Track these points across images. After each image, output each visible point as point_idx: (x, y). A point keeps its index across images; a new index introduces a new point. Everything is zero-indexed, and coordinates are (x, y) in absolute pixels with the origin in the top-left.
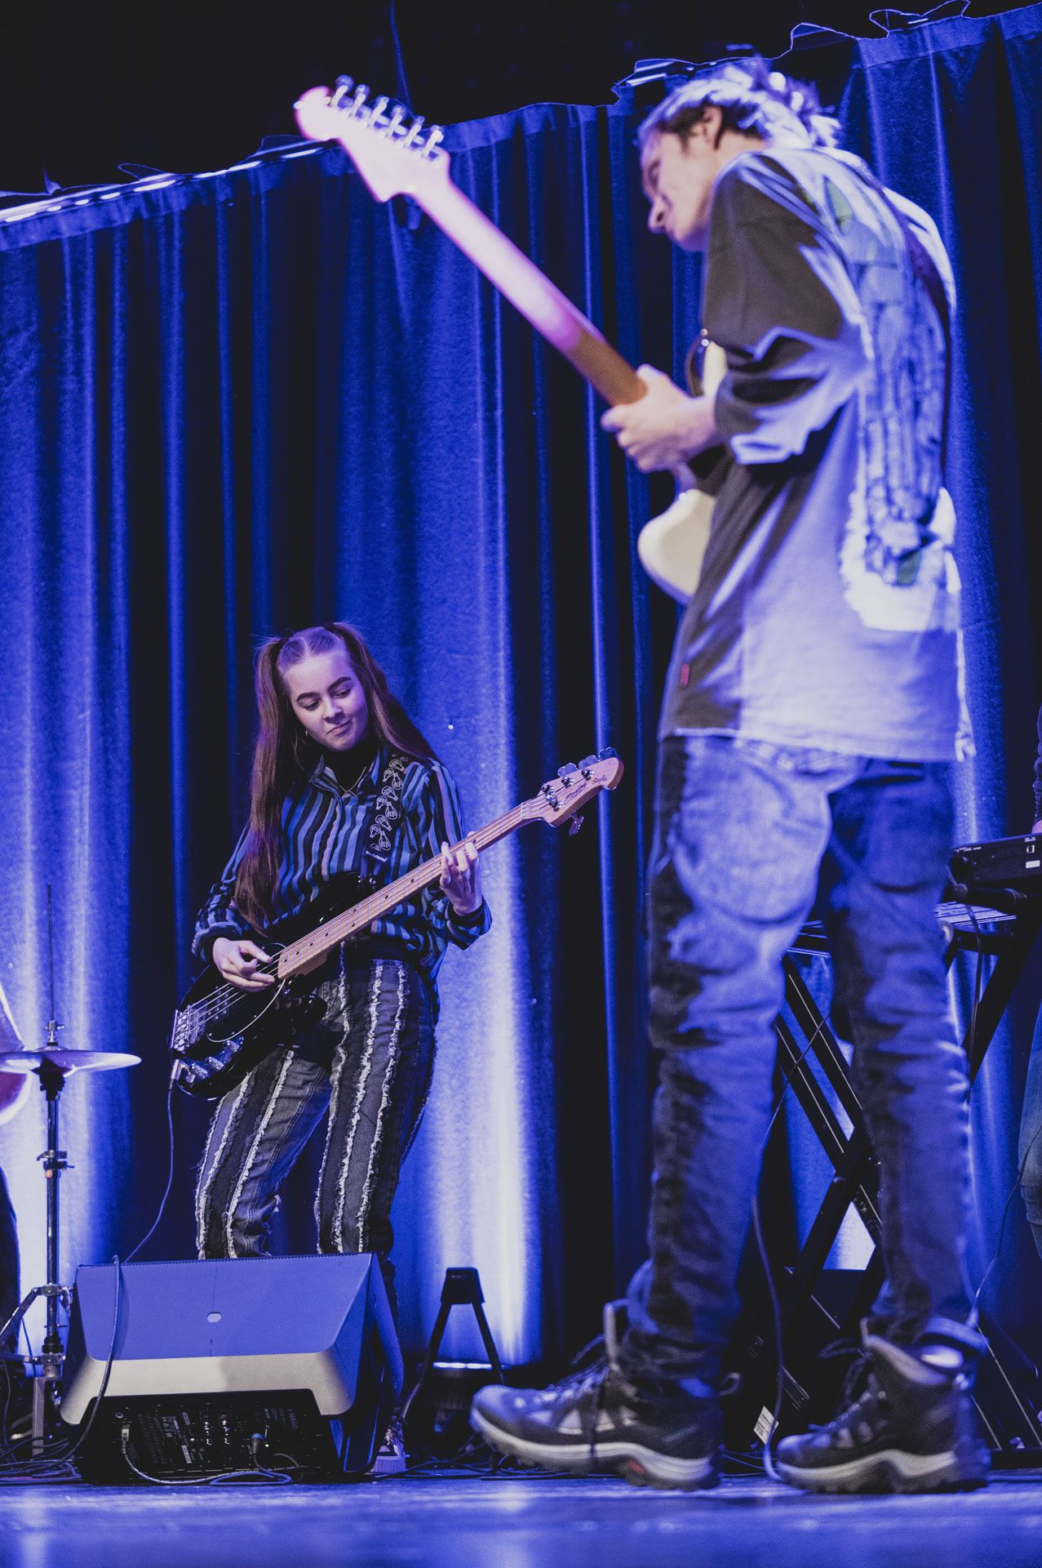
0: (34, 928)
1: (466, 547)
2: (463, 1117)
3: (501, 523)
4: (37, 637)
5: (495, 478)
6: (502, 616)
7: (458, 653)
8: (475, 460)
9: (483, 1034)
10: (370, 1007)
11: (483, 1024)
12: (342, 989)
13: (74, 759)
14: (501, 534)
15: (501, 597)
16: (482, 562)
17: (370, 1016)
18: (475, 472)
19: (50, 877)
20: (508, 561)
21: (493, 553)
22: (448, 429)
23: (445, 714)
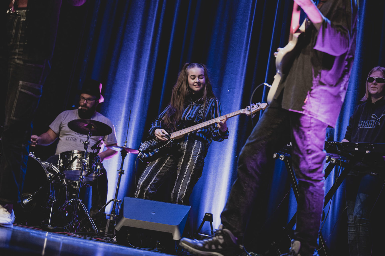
0: (124, 118)
1: (239, 50)
2: (215, 180)
3: (248, 47)
4: (136, 52)
5: (249, 36)
6: (245, 68)
7: (233, 74)
8: (245, 31)
9: (223, 161)
10: (192, 150)
11: (224, 159)
12: (186, 145)
13: (140, 82)
14: (248, 49)
15: (246, 64)
16: (243, 54)
17: (192, 152)
18: (245, 34)
19: (129, 107)
20: (249, 56)
21: (245, 53)
22: (240, 23)
23: (228, 88)
